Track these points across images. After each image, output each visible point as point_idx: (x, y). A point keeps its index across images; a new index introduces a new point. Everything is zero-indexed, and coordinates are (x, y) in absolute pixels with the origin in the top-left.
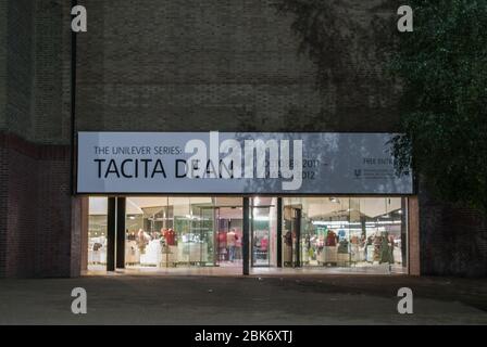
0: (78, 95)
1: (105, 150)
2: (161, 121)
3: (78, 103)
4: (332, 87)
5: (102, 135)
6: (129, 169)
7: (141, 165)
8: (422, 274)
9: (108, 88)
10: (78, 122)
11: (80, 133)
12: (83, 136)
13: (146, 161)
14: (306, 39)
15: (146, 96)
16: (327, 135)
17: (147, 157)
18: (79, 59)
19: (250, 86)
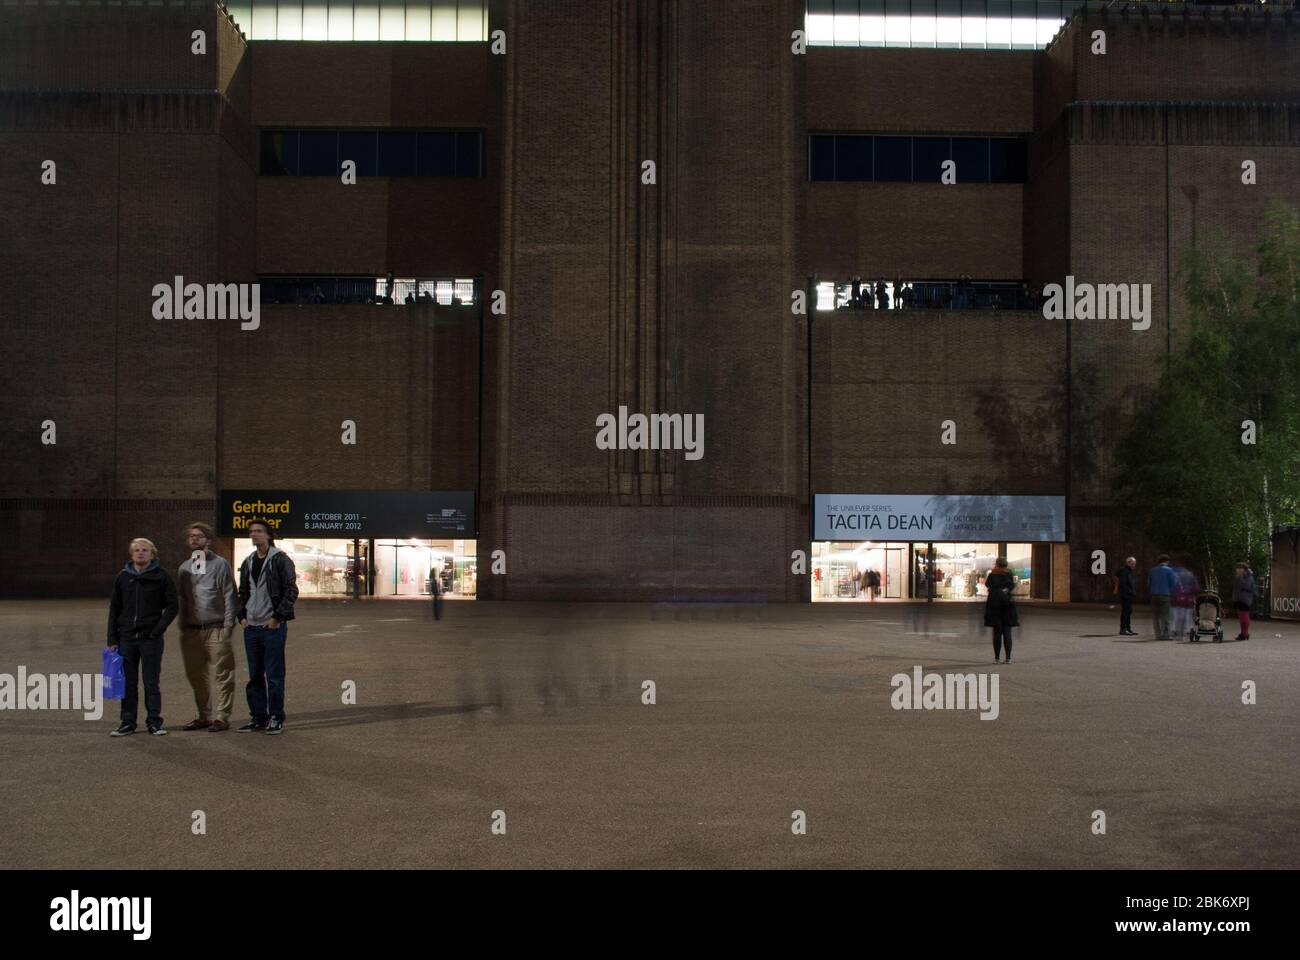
0: (813, 466)
1: (835, 508)
2: (876, 486)
3: (813, 472)
4: (1005, 461)
5: (833, 497)
6: (854, 522)
7: (863, 519)
8: (1071, 601)
9: (835, 461)
10: (813, 487)
11: (817, 496)
12: (818, 497)
13: (866, 516)
14: (985, 424)
15: (864, 467)
16: (1004, 497)
17: (866, 513)
18: (813, 438)
19: (942, 460)
